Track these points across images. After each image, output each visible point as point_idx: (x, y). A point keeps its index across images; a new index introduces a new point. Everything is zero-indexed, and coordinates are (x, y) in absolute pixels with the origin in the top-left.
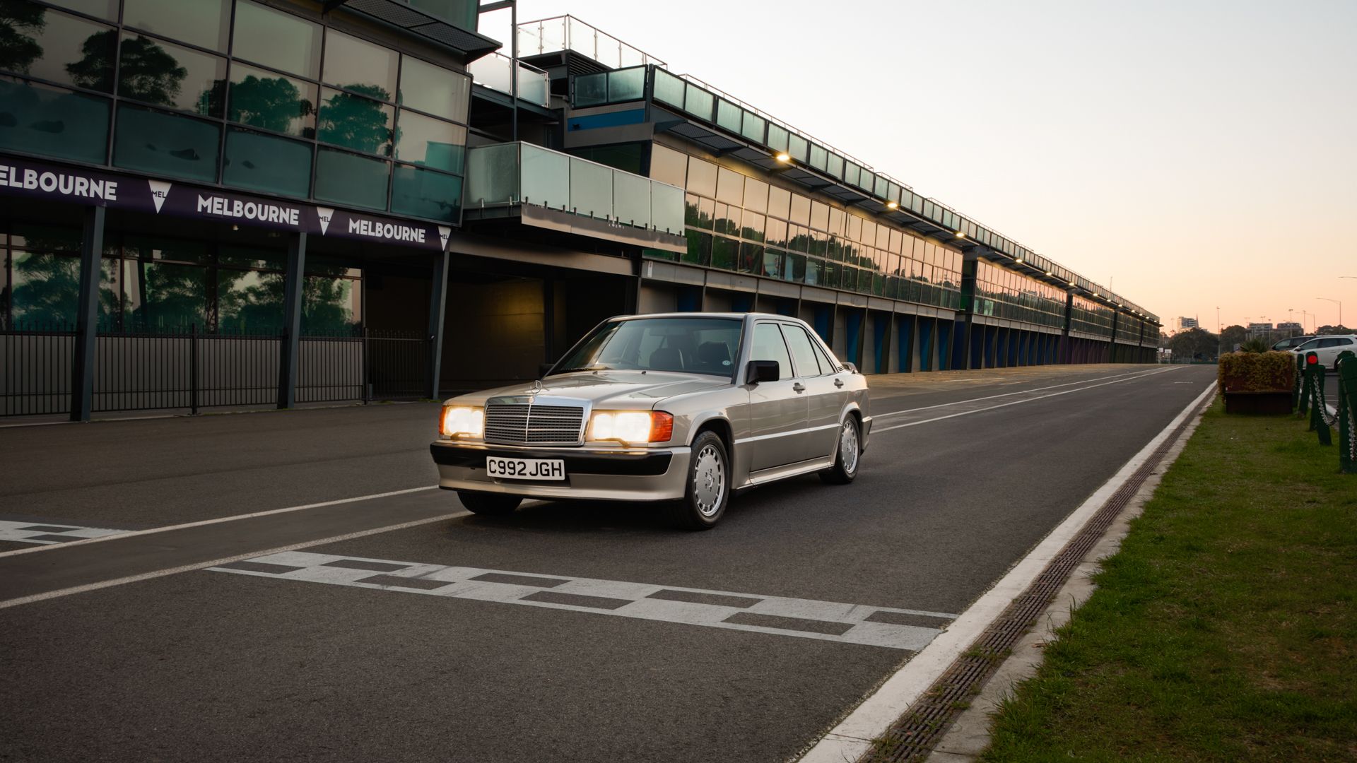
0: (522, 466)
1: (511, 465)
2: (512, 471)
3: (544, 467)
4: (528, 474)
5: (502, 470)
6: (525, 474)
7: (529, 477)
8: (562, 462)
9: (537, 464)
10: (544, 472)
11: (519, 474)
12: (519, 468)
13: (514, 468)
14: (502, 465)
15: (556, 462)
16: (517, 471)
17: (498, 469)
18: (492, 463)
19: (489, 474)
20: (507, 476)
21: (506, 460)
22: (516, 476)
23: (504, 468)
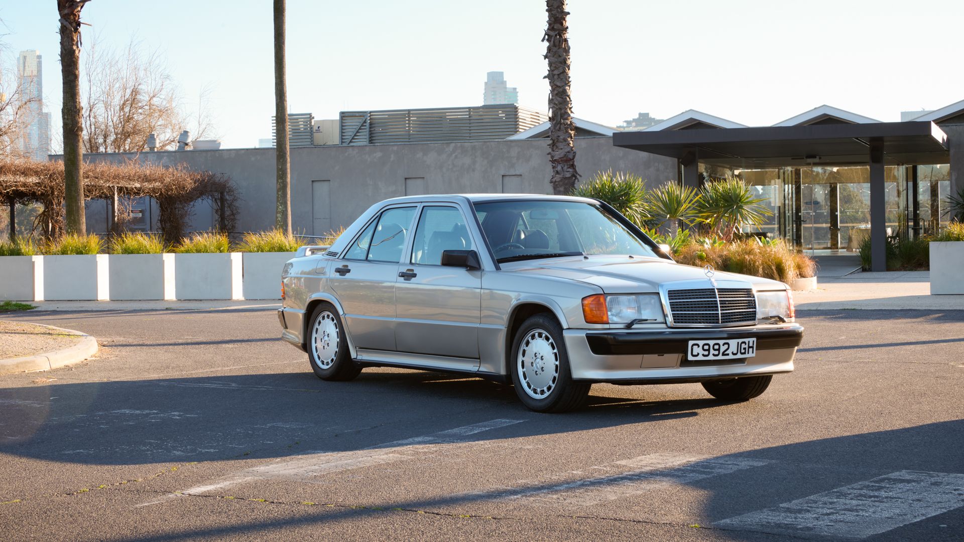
0: (726, 346)
1: (717, 347)
2: (716, 353)
3: (743, 346)
4: (731, 354)
5: (706, 353)
6: (728, 355)
7: (731, 357)
8: (755, 339)
9: (738, 343)
10: (743, 351)
11: (723, 354)
12: (723, 349)
13: (719, 350)
14: (706, 347)
15: (751, 340)
16: (722, 350)
17: (701, 352)
18: (695, 347)
19: (690, 358)
20: (711, 357)
21: (711, 343)
22: (720, 357)
23: (709, 350)
